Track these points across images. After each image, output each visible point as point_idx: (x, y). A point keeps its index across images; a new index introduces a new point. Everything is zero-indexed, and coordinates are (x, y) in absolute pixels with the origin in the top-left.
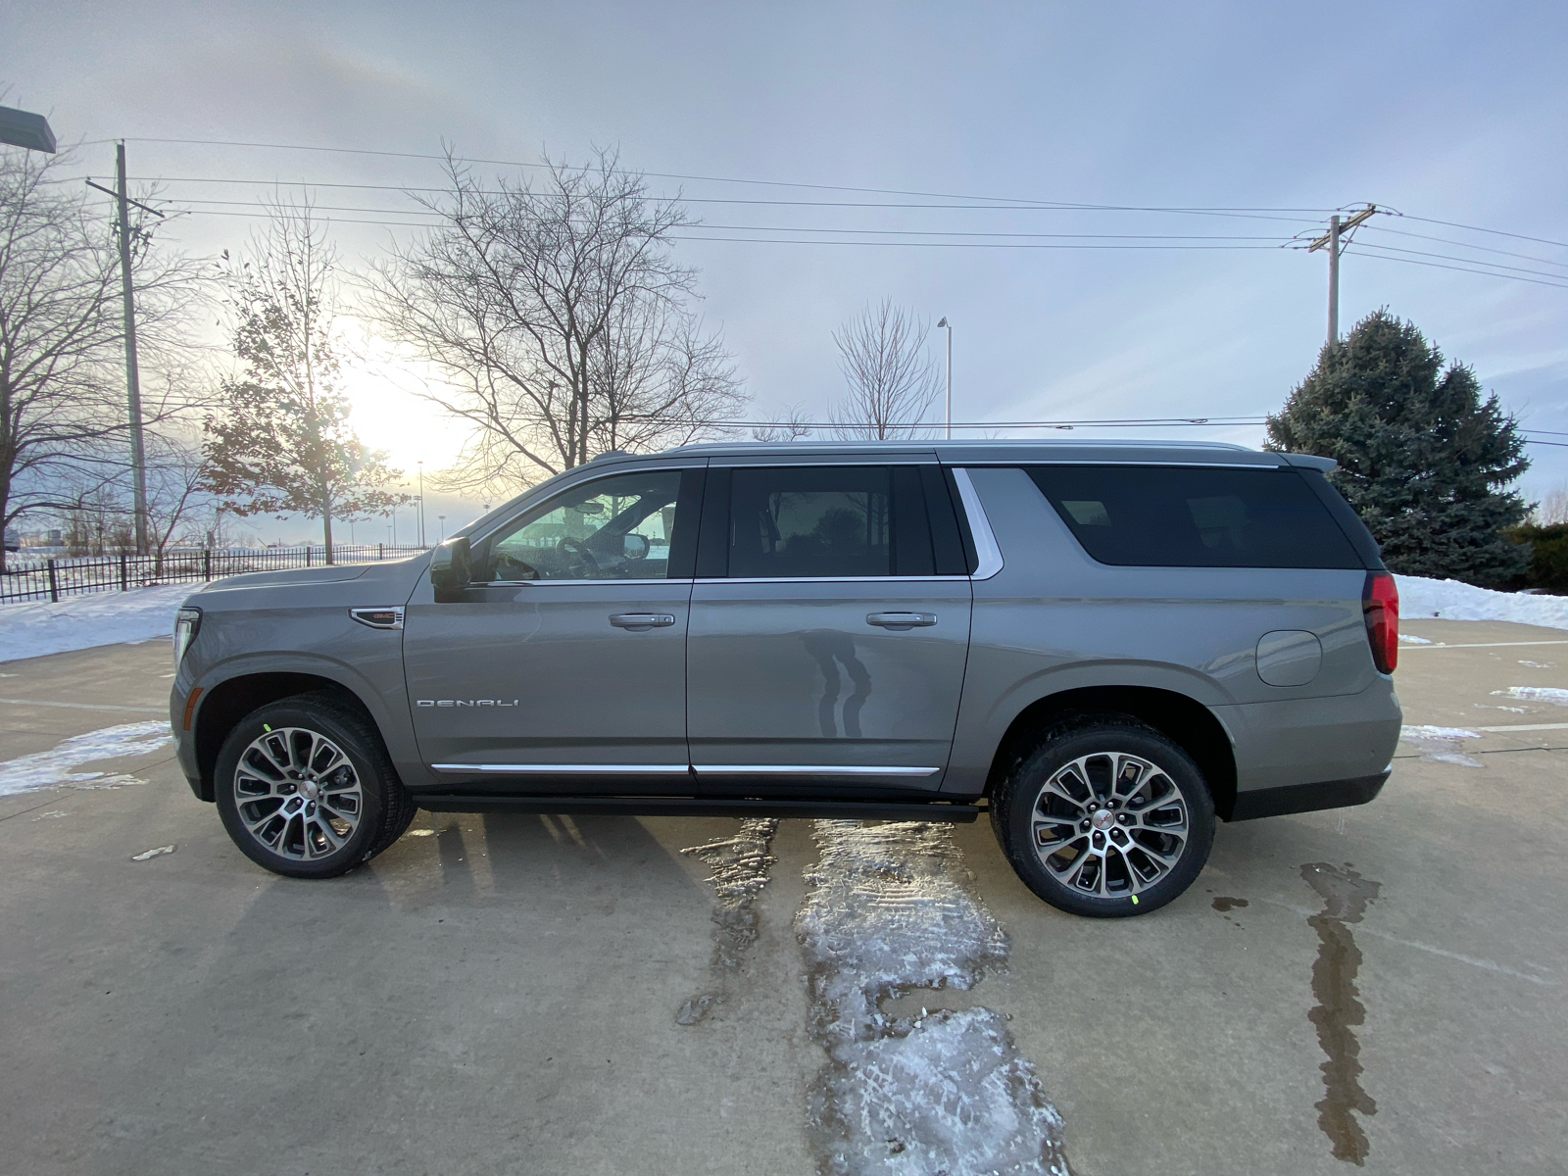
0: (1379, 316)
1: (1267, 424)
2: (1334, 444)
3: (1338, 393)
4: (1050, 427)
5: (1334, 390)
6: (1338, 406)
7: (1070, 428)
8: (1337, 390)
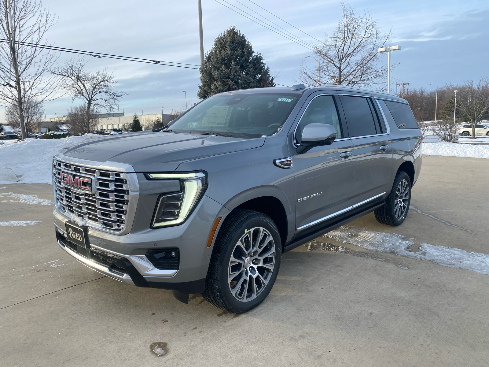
0: (234, 29)
1: (200, 69)
2: (228, 81)
3: (226, 60)
4: (89, 55)
5: (225, 58)
6: (227, 66)
7: (100, 57)
8: (226, 58)
